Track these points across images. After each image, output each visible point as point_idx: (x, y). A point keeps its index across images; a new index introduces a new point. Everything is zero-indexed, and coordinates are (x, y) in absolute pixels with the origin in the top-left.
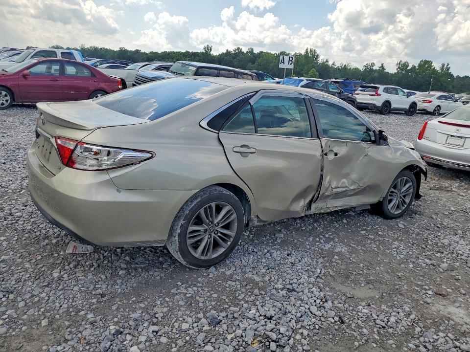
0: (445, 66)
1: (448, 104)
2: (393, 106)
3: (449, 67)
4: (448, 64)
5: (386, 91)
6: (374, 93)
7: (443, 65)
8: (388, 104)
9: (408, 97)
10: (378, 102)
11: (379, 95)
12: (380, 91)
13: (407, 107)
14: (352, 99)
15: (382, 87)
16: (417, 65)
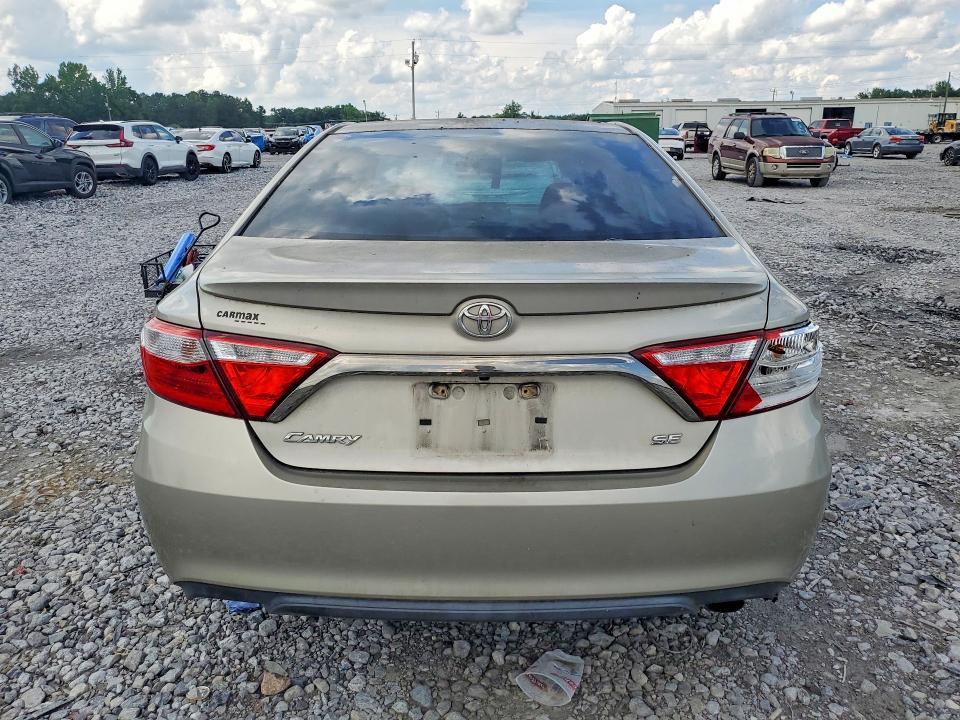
0: (115, 75)
1: (237, 148)
2: (162, 163)
3: (122, 75)
4: (119, 72)
5: (140, 132)
6: (117, 141)
7: (110, 74)
8: (151, 162)
9: (178, 142)
10: (132, 158)
11: (128, 144)
12: (129, 135)
13: (182, 162)
14: (82, 160)
15: (128, 127)
16: (56, 74)
